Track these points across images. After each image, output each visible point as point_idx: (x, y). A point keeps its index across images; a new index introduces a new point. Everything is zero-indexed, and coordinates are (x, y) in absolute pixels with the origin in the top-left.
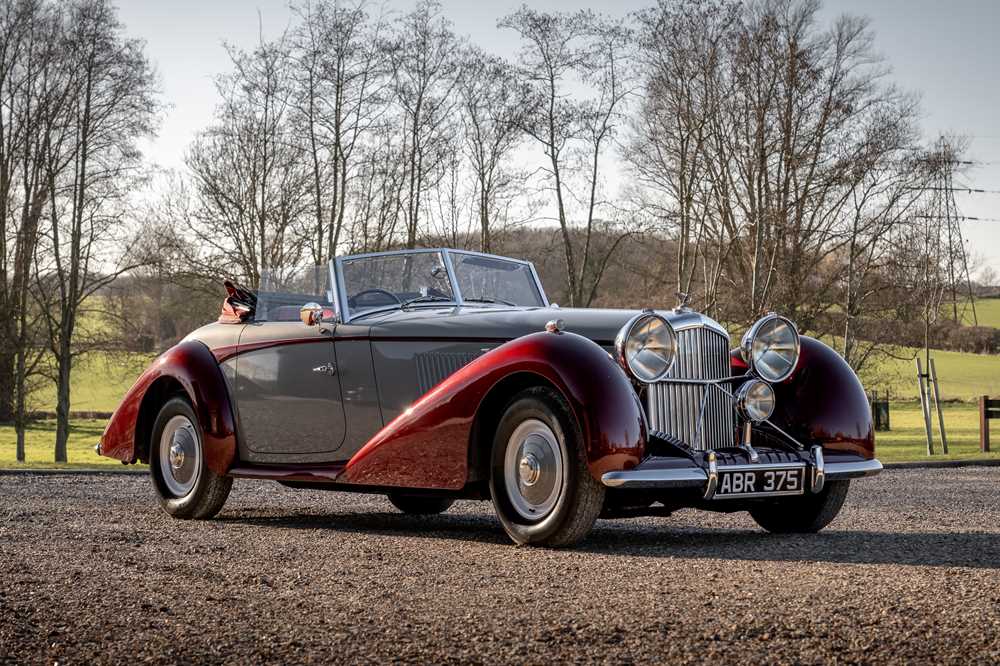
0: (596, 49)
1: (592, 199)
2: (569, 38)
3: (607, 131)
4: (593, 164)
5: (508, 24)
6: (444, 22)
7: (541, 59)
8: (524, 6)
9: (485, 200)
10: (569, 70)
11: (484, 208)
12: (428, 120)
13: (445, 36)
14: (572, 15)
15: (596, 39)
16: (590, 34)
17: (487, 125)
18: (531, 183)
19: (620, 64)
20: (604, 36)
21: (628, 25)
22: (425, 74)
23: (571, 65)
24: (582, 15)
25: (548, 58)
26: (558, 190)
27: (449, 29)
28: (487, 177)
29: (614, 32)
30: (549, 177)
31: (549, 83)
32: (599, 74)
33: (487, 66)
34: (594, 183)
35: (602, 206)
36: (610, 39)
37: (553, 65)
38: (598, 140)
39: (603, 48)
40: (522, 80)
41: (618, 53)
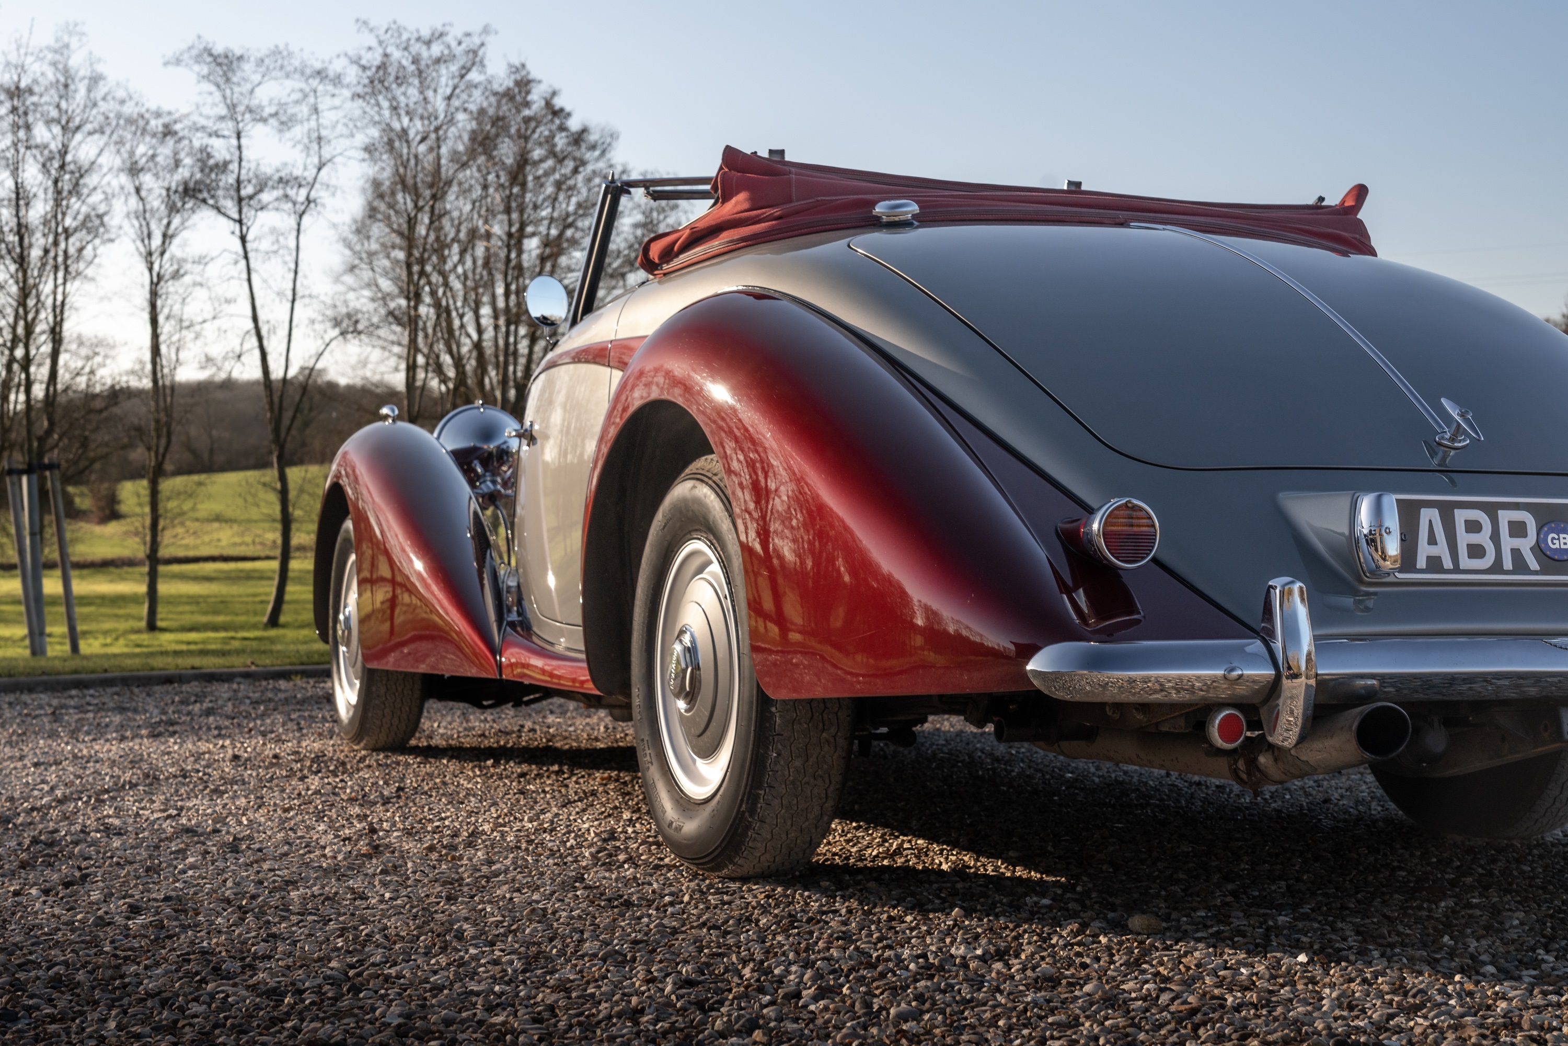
0: (297, 96)
1: (294, 290)
2: (259, 84)
3: (312, 205)
4: (293, 244)
5: (178, 62)
6: (92, 60)
7: (223, 111)
8: (199, 37)
9: (154, 294)
10: (260, 126)
11: (153, 306)
12: (75, 190)
13: (95, 80)
14: (264, 51)
15: (296, 83)
16: (288, 76)
17: (156, 202)
18: (212, 270)
19: (328, 117)
20: (307, 80)
21: (337, 66)
22: (69, 128)
23: (264, 120)
24: (276, 52)
25: (232, 107)
26: (249, 280)
27: (100, 68)
28: (156, 267)
29: (320, 74)
30: (236, 262)
31: (234, 142)
32: (298, 131)
33: (153, 123)
34: (296, 272)
35: (307, 300)
36: (314, 82)
37: (239, 118)
38: (301, 216)
39: (306, 96)
40: (199, 140)
41: (325, 103)
